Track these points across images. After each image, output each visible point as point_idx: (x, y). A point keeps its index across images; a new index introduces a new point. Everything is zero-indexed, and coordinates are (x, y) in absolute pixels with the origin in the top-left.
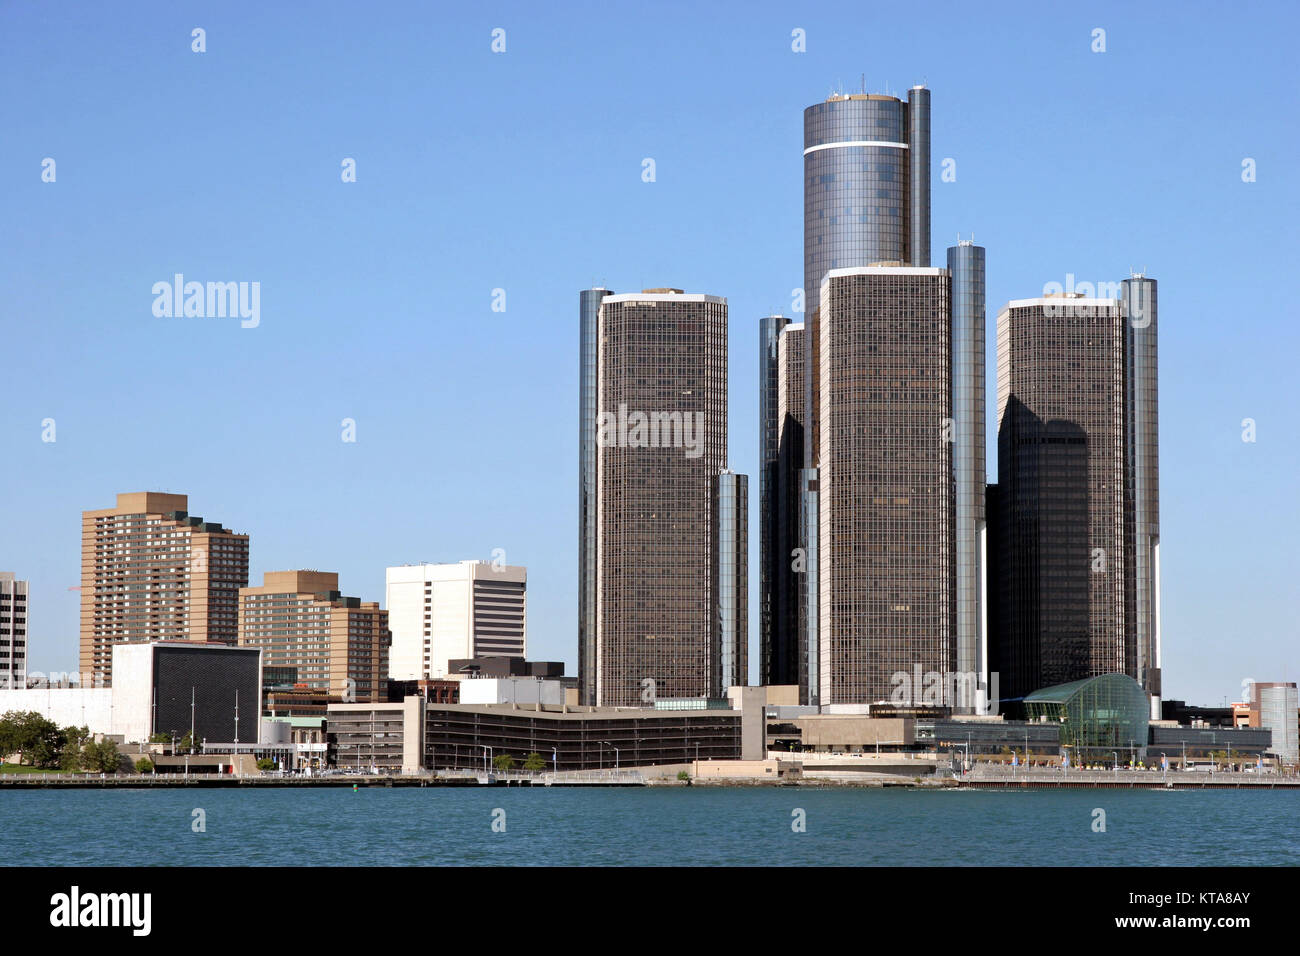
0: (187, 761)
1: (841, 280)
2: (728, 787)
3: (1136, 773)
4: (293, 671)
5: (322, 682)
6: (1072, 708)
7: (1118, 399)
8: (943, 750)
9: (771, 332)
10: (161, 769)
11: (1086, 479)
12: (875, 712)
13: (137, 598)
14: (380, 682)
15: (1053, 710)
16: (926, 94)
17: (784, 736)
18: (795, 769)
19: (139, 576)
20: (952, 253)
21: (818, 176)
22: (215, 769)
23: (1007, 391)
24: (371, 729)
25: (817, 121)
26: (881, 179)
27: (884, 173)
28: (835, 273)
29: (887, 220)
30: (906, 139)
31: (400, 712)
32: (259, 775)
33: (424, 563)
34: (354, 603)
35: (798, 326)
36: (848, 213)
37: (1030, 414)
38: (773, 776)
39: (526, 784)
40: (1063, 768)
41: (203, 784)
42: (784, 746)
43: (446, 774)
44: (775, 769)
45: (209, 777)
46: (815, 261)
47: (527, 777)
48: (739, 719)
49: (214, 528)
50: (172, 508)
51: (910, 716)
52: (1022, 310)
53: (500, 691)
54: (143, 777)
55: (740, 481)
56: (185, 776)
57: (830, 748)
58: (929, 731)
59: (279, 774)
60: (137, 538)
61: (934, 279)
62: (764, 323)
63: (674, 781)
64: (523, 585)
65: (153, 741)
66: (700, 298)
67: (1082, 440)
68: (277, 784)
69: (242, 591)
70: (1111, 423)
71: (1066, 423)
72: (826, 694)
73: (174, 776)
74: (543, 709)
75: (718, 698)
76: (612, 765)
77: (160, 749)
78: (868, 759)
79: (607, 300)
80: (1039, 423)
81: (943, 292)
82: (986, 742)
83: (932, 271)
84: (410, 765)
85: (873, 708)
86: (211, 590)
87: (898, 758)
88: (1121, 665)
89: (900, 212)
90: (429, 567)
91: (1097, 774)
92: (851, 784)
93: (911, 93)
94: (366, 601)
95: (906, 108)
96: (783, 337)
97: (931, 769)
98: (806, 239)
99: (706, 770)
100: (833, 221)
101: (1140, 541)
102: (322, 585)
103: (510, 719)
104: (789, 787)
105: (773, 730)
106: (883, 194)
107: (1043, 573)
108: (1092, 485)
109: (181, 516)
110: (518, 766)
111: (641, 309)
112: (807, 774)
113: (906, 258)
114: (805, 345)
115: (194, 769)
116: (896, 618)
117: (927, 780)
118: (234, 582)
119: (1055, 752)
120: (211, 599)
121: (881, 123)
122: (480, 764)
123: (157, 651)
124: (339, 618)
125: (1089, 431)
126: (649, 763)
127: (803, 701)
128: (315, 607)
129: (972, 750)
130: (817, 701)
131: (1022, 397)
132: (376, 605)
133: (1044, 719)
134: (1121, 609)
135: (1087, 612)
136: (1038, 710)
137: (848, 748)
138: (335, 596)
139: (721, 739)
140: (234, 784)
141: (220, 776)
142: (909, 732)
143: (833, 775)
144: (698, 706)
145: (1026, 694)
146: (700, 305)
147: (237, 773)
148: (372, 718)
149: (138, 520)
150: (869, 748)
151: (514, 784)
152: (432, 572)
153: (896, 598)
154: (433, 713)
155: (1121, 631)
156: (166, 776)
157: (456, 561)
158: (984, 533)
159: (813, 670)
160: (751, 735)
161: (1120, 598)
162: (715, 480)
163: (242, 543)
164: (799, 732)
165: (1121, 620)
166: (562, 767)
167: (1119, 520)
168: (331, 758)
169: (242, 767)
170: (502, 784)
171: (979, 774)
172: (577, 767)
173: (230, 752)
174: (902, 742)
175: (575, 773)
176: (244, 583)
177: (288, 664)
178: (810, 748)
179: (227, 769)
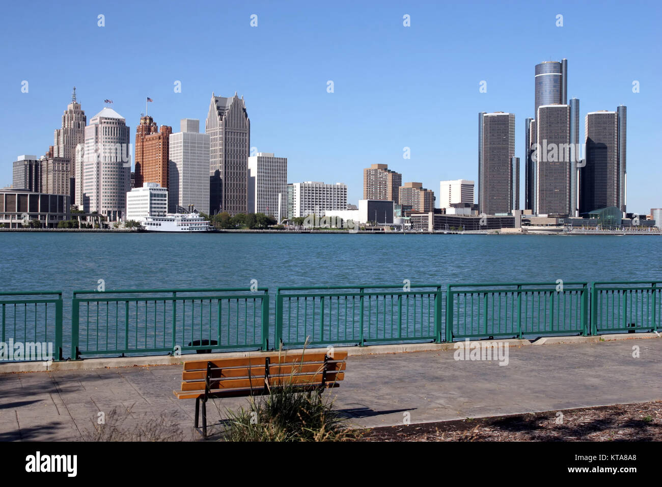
0: (373, 228)
1: (542, 108)
2: (508, 235)
3: (618, 231)
4: (411, 206)
5: (418, 209)
6: (601, 215)
7: (616, 137)
8: (565, 225)
9: (528, 122)
10: (367, 229)
11: (606, 158)
12: (549, 217)
13: (376, 189)
14: (432, 209)
15: (596, 216)
16: (566, 61)
17: (526, 222)
18: (526, 230)
19: (376, 184)
20: (571, 101)
21: (538, 83)
22: (379, 230)
23: (587, 136)
24: (421, 220)
25: (538, 69)
26: (555, 82)
27: (555, 81)
28: (541, 107)
29: (556, 93)
30: (561, 72)
31: (428, 216)
32: (390, 231)
33: (449, 180)
34: (426, 190)
35: (534, 120)
36: (546, 92)
37: (592, 141)
38: (520, 232)
39: (457, 234)
40: (597, 230)
41: (376, 233)
42: (526, 225)
43: (437, 231)
44: (521, 230)
45: (377, 231)
46: (537, 104)
47: (457, 232)
48: (514, 218)
49: (393, 172)
50: (384, 168)
51: (558, 217)
52: (591, 115)
53: (456, 211)
54: (362, 231)
55: (518, 160)
56: (372, 231)
57: (538, 225)
58: (562, 221)
59: (396, 231)
60: (376, 175)
61: (566, 107)
62: (526, 120)
63: (494, 233)
64: (473, 185)
65: (367, 223)
66: (508, 114)
67: (606, 148)
68: (394, 233)
69: (400, 187)
70: (614, 143)
71: (602, 144)
72: (538, 211)
73: (370, 231)
74: (464, 216)
75: (510, 213)
76: (479, 229)
77: (368, 225)
78: (547, 228)
79: (485, 115)
80: (594, 144)
81: (568, 111)
82: (577, 224)
83: (566, 106)
84: (430, 229)
85: (549, 215)
86: (393, 187)
87: (554, 228)
88: (615, 204)
89: (559, 91)
90: (451, 181)
91: (607, 232)
92: (540, 234)
93: (562, 61)
94: (429, 189)
95: (561, 65)
96: (531, 123)
97: (562, 230)
98: (535, 98)
99: (504, 230)
100: (542, 94)
101: (621, 173)
102: (418, 186)
103: (455, 218)
104: (524, 234)
105: (523, 221)
106: (554, 86)
107: (596, 181)
108: (608, 159)
109: (386, 169)
110: (456, 229)
111: (493, 117)
112: (529, 231)
113: (561, 103)
114: (535, 124)
115: (374, 229)
116: (556, 193)
117: (560, 233)
118: (398, 185)
119: (596, 226)
120: (392, 189)
121: (555, 67)
122: (444, 229)
123: (369, 202)
124: (422, 194)
125: (608, 145)
126: (490, 229)
127: (533, 214)
128: (416, 191)
129: (573, 226)
130: (536, 213)
131: (591, 137)
132: (431, 191)
133: (593, 218)
134: (616, 190)
135: (606, 191)
136: (592, 216)
137: (542, 225)
138: (421, 188)
139: (510, 223)
140: (384, 233)
141: (380, 231)
142: (557, 221)
143: (535, 232)
144: (505, 215)
145: (589, 211)
146: (508, 116)
147: (386, 231)
148: (421, 218)
149: (376, 170)
150: (547, 225)
151: (454, 233)
152: (451, 182)
153: (555, 188)
154: (435, 216)
155: (616, 196)
156: (368, 231)
157: (457, 180)
158: (578, 172)
159: (535, 206)
160: (517, 222)
161: (616, 187)
162: (511, 159)
163: (400, 176)
164: (530, 221)
165: (615, 193)
166: (466, 230)
167: (616, 168)
168: (412, 227)
169: (387, 229)
170: (451, 234)
171: (574, 232)
172: (472, 229)
173: (384, 225)
174: (555, 224)
175: (471, 231)
176: (401, 185)
177: (410, 205)
178: (532, 225)
179: (383, 229)
